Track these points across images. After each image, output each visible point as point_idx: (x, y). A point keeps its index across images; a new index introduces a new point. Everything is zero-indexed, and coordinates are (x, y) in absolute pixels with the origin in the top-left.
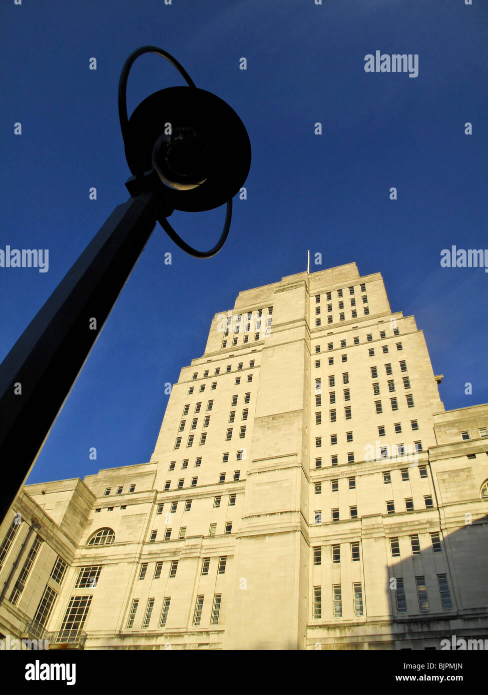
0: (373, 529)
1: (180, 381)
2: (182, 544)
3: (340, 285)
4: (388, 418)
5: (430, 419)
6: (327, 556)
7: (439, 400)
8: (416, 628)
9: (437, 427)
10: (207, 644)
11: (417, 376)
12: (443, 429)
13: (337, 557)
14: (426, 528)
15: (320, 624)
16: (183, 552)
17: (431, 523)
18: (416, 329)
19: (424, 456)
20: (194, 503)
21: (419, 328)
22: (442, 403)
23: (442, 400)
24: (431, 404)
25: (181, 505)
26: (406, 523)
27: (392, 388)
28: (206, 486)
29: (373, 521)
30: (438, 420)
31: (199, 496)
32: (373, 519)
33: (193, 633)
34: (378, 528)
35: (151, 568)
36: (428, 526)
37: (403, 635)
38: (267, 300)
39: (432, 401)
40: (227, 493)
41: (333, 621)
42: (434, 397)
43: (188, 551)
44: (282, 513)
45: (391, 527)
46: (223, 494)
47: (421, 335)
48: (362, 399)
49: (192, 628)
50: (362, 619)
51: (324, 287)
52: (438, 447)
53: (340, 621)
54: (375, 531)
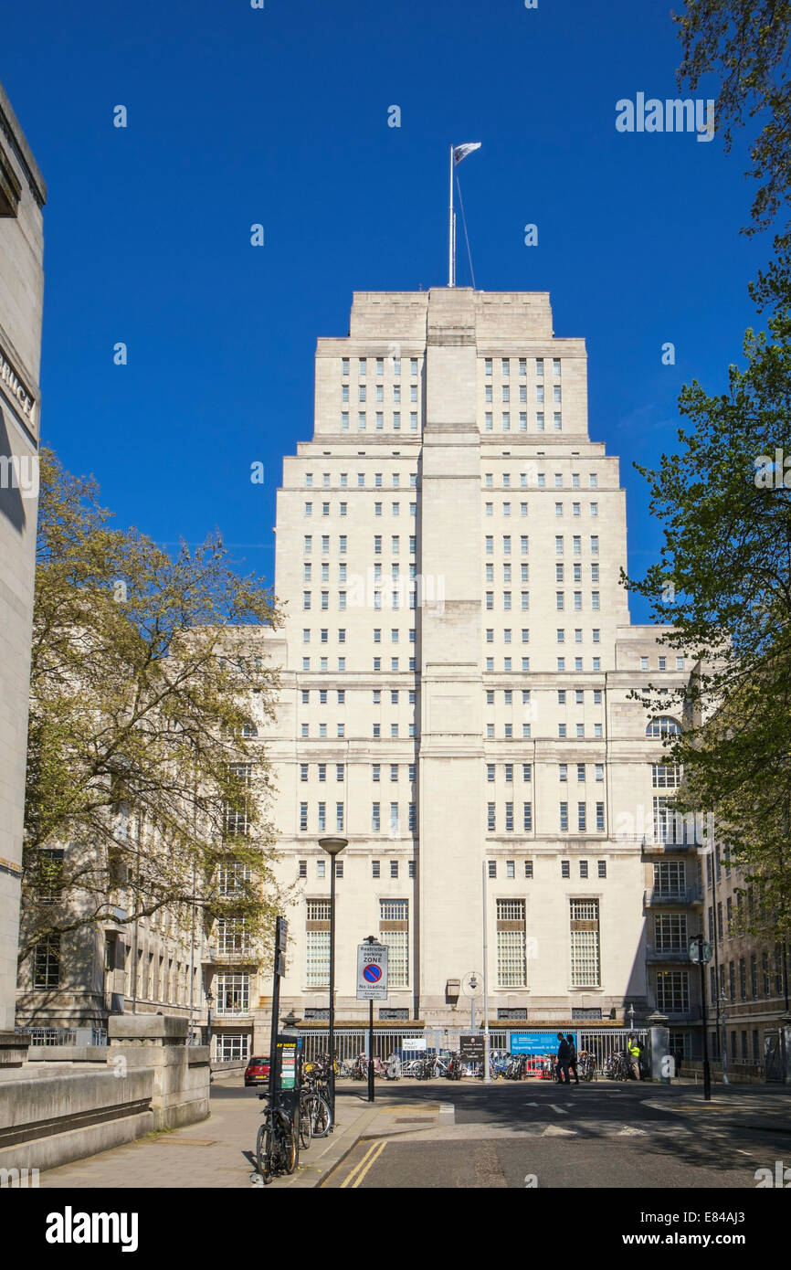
0: (546, 753)
1: (285, 484)
2: (344, 746)
3: (523, 344)
4: (569, 620)
5: (613, 632)
6: (500, 773)
7: (627, 607)
8: (575, 846)
9: (619, 644)
10: (394, 850)
11: (609, 566)
12: (624, 649)
13: (509, 778)
14: (593, 759)
15: (495, 837)
16: (350, 756)
17: (598, 754)
18: (618, 485)
19: (601, 679)
20: (347, 694)
21: (622, 486)
22: (629, 613)
23: (629, 609)
24: (618, 612)
25: (332, 695)
26: (576, 750)
27: (578, 578)
28: (359, 673)
29: (546, 745)
30: (622, 634)
31: (354, 686)
32: (546, 743)
33: (377, 840)
34: (550, 753)
35: (314, 771)
36: (595, 757)
37: (564, 850)
38: (406, 335)
39: (619, 607)
40: (388, 687)
41: (507, 835)
42: (623, 603)
43: (355, 756)
44: (465, 735)
45: (561, 753)
46: (383, 688)
47: (622, 496)
48: (543, 584)
49: (372, 834)
50: (531, 835)
51: (498, 339)
52: (616, 672)
53: (512, 835)
54: (548, 756)
